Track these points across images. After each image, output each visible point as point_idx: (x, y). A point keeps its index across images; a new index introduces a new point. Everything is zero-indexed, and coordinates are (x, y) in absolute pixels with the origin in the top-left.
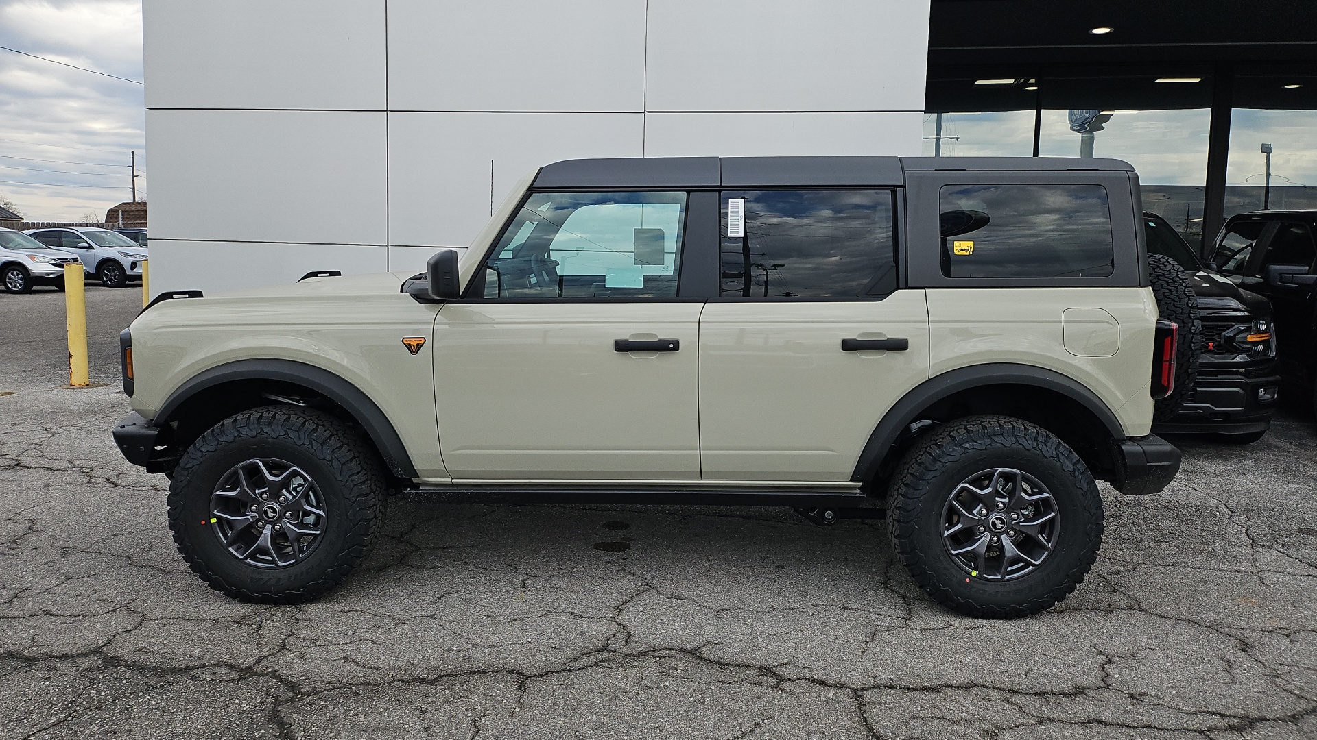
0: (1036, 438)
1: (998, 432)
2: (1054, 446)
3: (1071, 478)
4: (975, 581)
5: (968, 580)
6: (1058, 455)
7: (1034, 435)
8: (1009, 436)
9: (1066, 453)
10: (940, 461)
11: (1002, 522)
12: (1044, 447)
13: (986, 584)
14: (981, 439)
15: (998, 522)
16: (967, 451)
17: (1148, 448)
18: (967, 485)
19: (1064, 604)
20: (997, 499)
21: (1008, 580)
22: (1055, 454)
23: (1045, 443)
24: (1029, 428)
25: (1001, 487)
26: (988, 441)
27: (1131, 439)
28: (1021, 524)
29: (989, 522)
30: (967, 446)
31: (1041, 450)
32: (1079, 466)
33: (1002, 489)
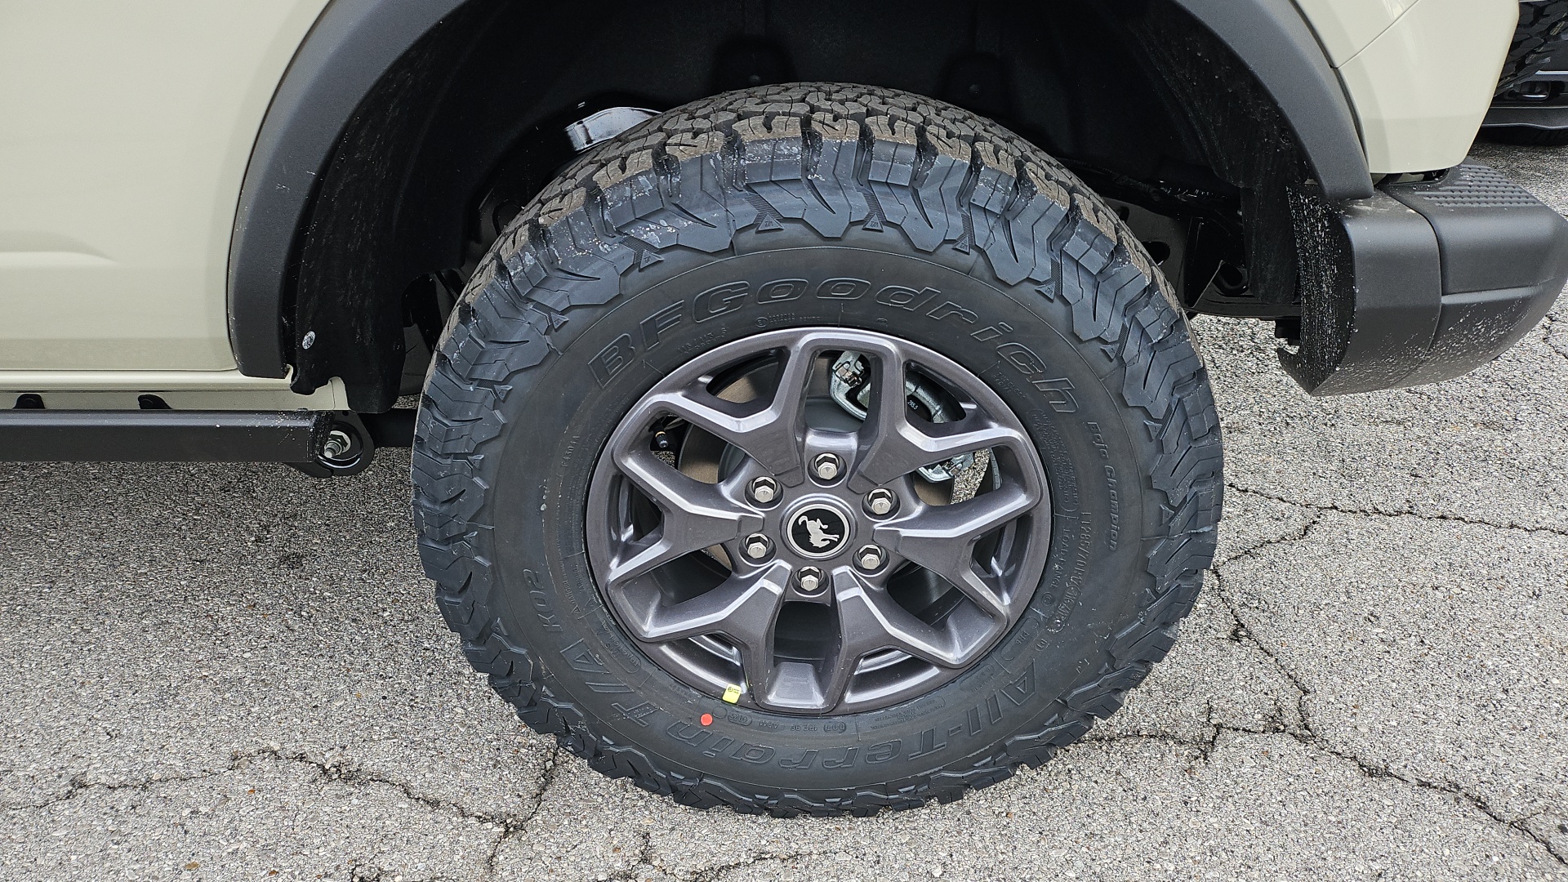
0: (964, 193)
1: (789, 166)
2: (1044, 231)
3: (1107, 367)
4: (732, 720)
5: (707, 720)
6: (1057, 268)
7: (957, 181)
8: (839, 186)
9: (1095, 261)
10: (539, 306)
11: (832, 523)
12: (1000, 237)
13: (772, 728)
14: (712, 201)
15: (815, 527)
16: (648, 257)
17: (1462, 230)
18: (677, 399)
19: (1116, 723)
20: (813, 440)
21: (857, 711)
22: (1043, 267)
23: (1005, 219)
24: (939, 145)
25: (846, 387)
26: (744, 211)
27: (1388, 183)
28: (905, 532)
29: (782, 523)
30: (651, 234)
31: (982, 252)
32: (1146, 315)
33: (851, 396)
